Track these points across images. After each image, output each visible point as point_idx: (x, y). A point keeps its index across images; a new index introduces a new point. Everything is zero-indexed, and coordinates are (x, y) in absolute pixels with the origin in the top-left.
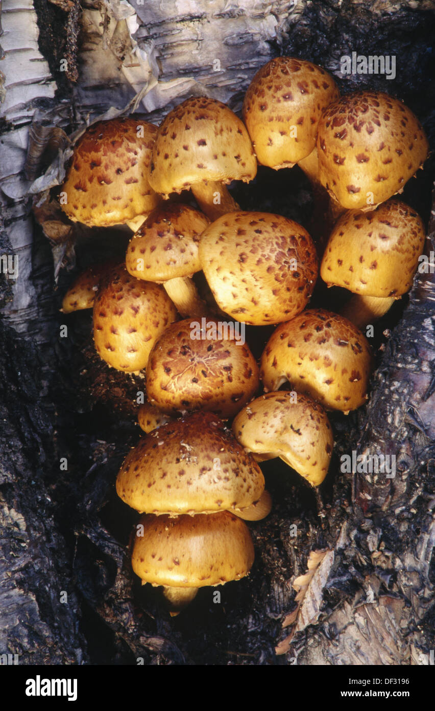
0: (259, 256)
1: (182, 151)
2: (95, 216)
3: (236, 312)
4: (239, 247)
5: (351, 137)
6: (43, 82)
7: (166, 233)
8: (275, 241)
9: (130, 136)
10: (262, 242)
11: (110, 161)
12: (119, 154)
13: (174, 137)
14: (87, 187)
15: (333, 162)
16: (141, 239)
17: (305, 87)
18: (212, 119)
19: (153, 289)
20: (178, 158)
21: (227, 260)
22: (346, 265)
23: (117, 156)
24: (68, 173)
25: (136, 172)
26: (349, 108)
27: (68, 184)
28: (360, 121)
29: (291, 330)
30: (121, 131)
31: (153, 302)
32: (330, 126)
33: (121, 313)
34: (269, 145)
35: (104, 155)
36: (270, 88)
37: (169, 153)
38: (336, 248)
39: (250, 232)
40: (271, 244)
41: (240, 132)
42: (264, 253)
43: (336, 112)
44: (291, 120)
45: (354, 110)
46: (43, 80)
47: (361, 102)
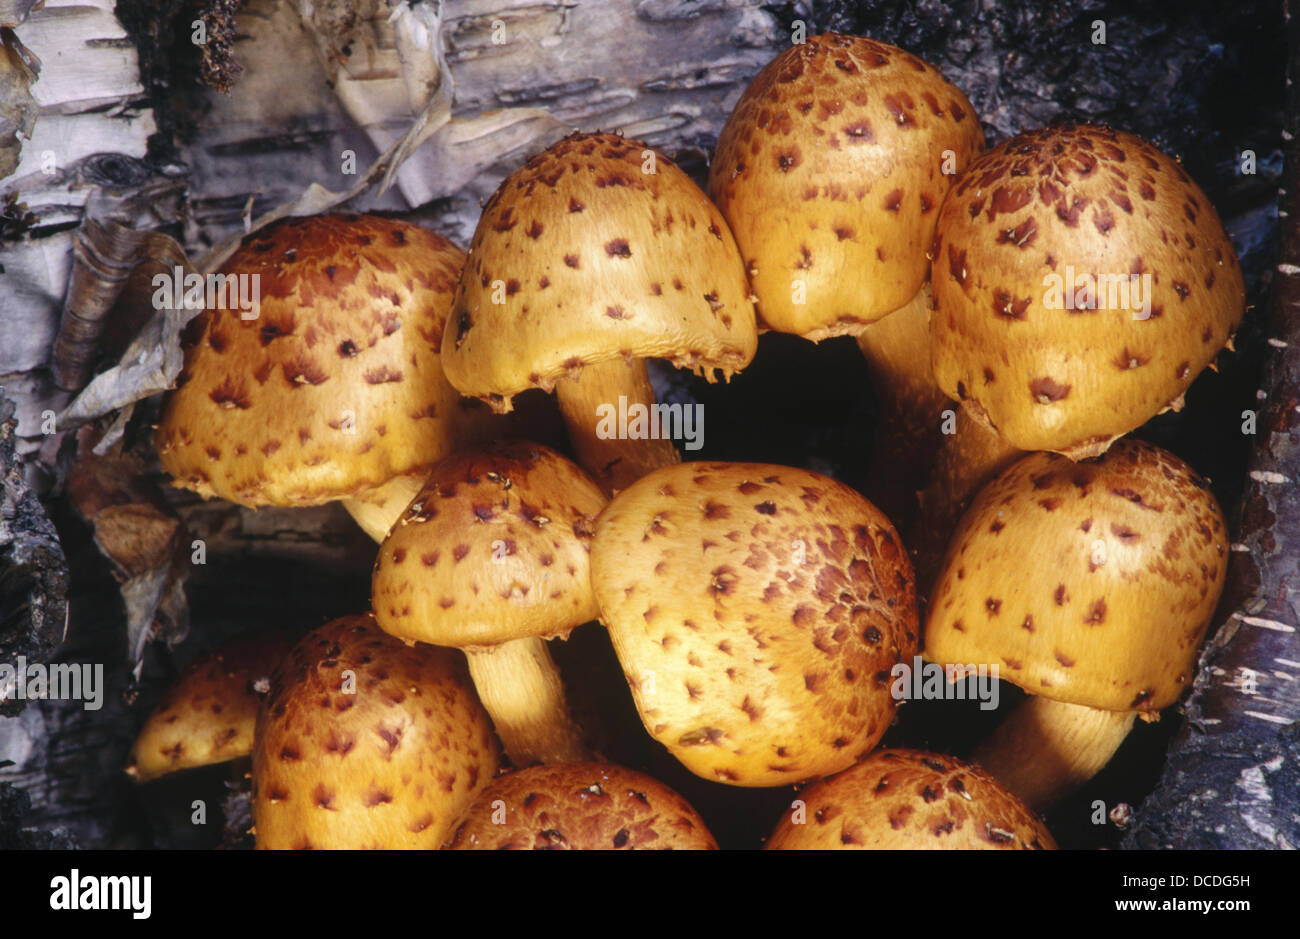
0: (771, 577)
1: (560, 271)
2: (275, 475)
3: (690, 740)
4: (710, 550)
5: (1049, 241)
6: (117, 110)
7: (497, 510)
8: (813, 536)
9: (380, 256)
10: (779, 537)
11: (320, 321)
12: (349, 301)
13: (535, 232)
14: (251, 394)
15: (990, 311)
16: (423, 528)
17: (905, 108)
18: (643, 189)
19: (440, 684)
20: (548, 291)
21: (676, 587)
22: (1012, 615)
23: (343, 306)
24: (189, 360)
25: (395, 351)
26: (1038, 161)
27: (189, 391)
28: (1075, 197)
29: (845, 798)
30: (352, 241)
31: (441, 718)
32: (983, 212)
33: (348, 747)
34: (800, 266)
35: (302, 306)
36: (805, 108)
37: (521, 279)
38: (979, 567)
39: (743, 511)
40: (803, 544)
41: (715, 230)
42: (785, 569)
43: (999, 175)
44: (868, 197)
45: (1055, 168)
46: (116, 104)
47: (1075, 147)
